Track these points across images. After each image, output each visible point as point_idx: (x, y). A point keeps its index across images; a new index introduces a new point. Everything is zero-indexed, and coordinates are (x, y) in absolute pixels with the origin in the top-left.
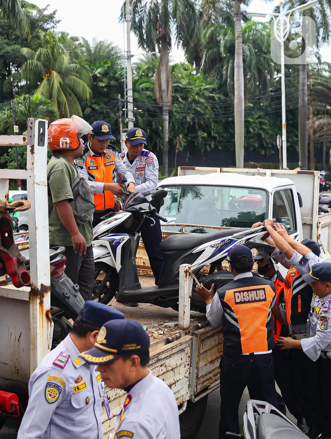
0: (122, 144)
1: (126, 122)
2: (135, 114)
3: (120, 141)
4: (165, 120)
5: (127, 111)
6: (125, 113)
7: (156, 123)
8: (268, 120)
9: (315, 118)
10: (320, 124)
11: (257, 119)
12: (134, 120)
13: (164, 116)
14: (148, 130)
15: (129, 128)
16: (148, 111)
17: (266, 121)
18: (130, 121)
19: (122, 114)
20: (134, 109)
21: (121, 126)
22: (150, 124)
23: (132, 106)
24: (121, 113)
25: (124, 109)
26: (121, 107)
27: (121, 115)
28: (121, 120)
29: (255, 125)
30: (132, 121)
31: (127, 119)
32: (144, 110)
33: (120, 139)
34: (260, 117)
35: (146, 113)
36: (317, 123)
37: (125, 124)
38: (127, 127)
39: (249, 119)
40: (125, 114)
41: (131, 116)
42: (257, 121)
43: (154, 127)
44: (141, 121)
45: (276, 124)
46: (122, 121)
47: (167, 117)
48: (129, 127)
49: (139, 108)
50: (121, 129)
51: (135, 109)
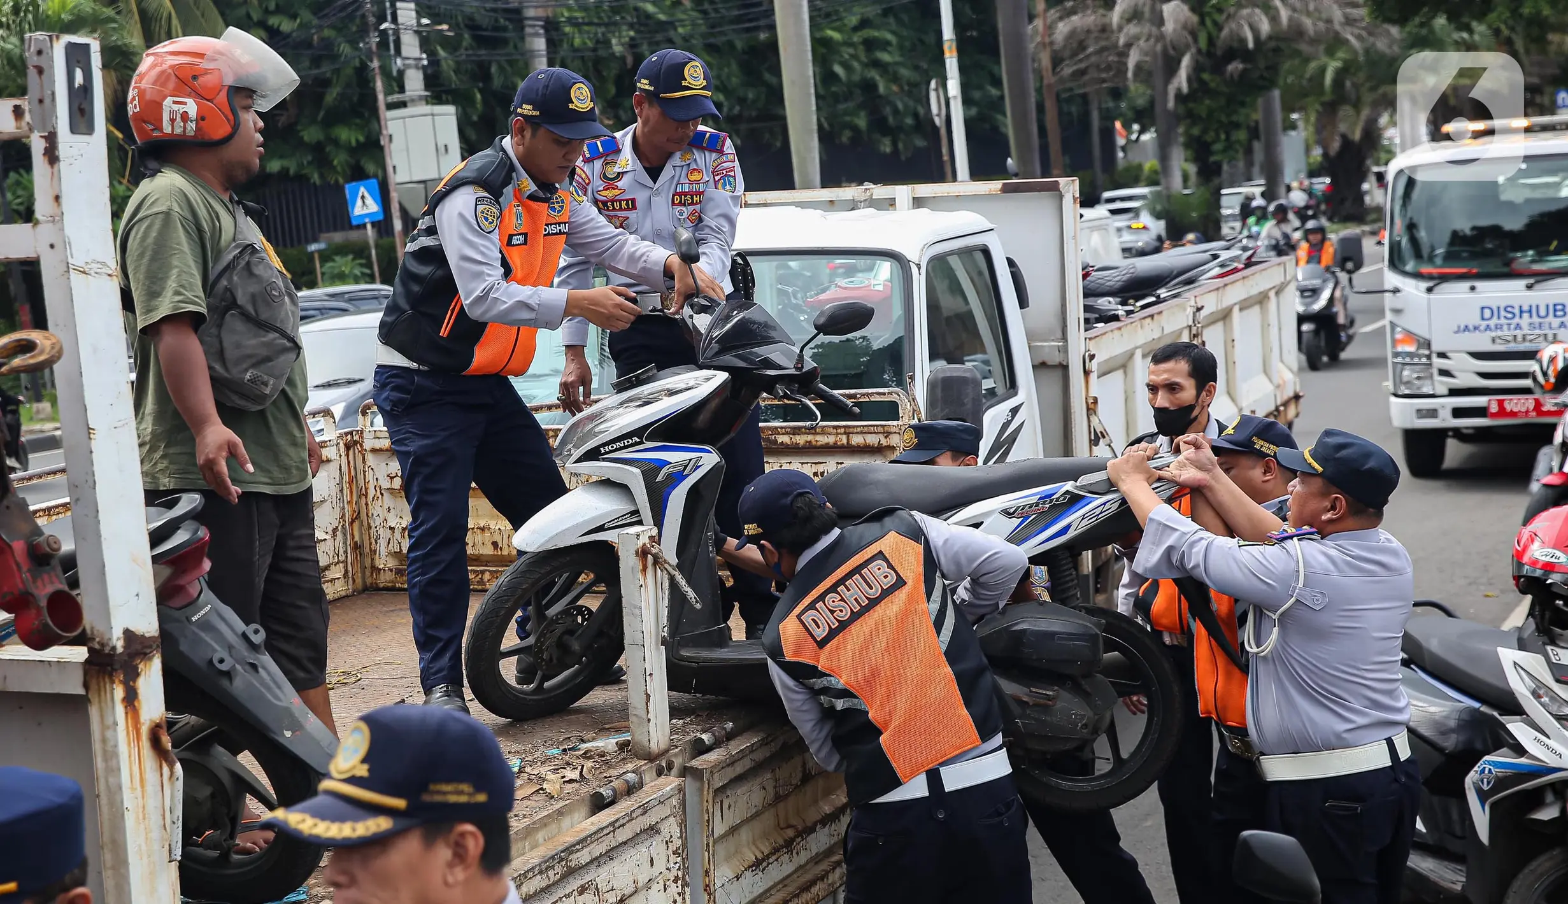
0: (386, 150)
1: (395, 73)
2: (426, 43)
3: (379, 141)
4: (532, 54)
5: (397, 33)
6: (391, 38)
7: (501, 69)
8: (893, 33)
9: (1053, 14)
10: (1072, 33)
11: (855, 29)
12: (425, 62)
13: (528, 39)
14: (479, 96)
15: (407, 93)
16: (472, 26)
17: (889, 37)
18: (408, 66)
19: (378, 44)
20: (419, 24)
21: (379, 85)
22: (482, 73)
23: (414, 14)
24: (374, 39)
25: (383, 27)
26: (372, 20)
27: (374, 47)
28: (375, 64)
29: (851, 51)
30: (417, 67)
31: (399, 61)
32: (458, 25)
33: (380, 133)
34: (864, 23)
35: (466, 36)
36: (1063, 29)
37: (394, 79)
38: (402, 89)
39: (830, 33)
40: (389, 45)
41: (411, 47)
42: (856, 38)
43: (497, 82)
44: (451, 62)
45: (922, 42)
46: (380, 67)
47: (540, 44)
48: (407, 87)
49: (437, 18)
50: (381, 97)
51: (425, 21)
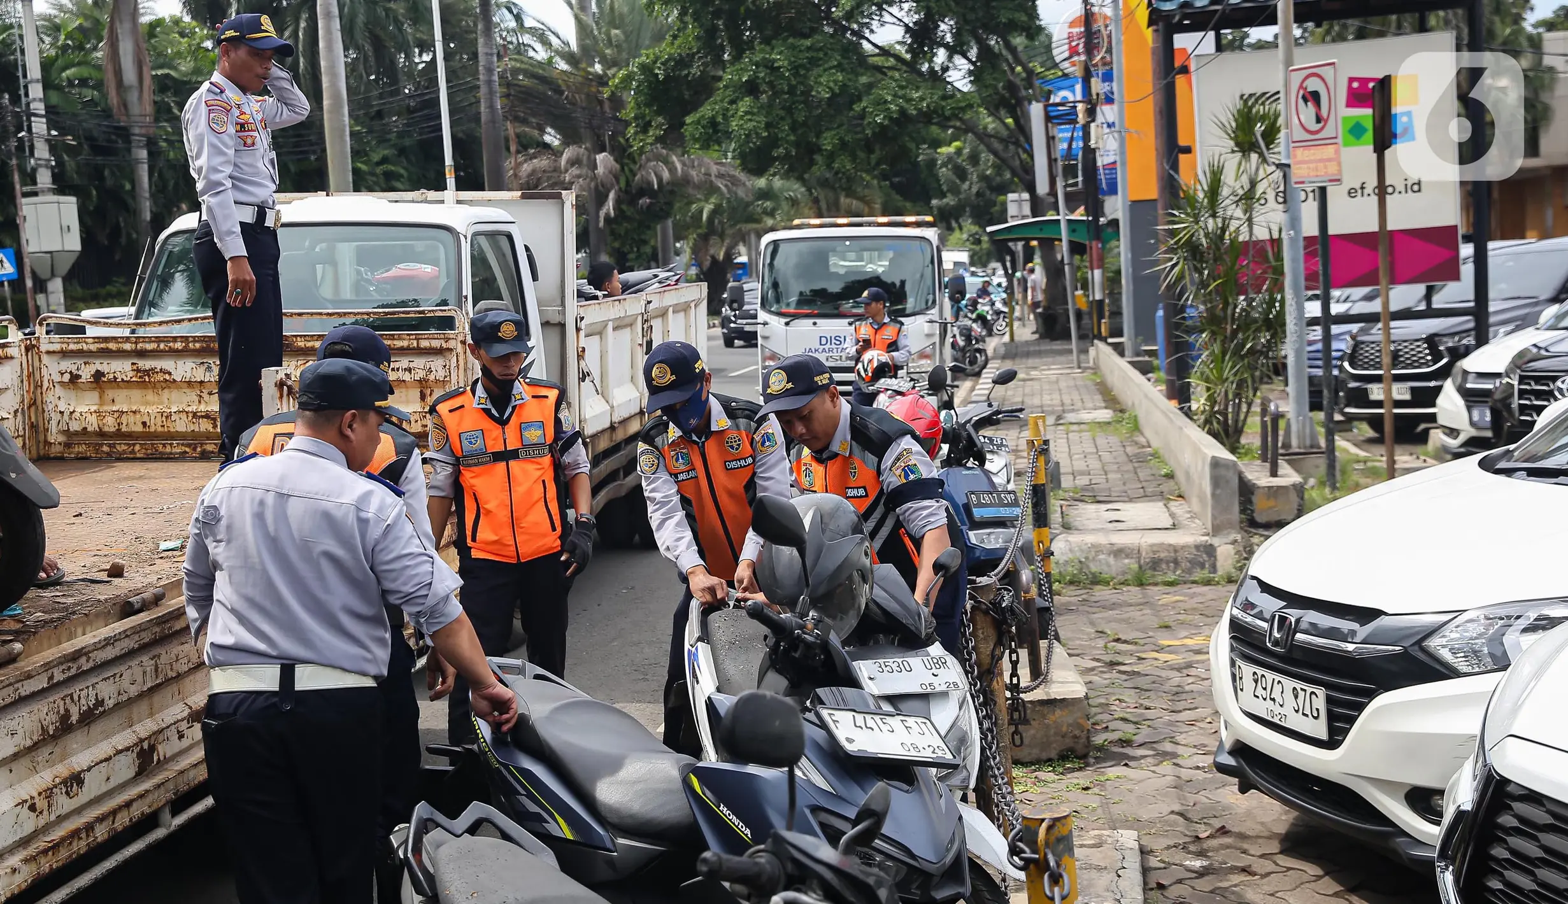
0: (21, 227)
1: (29, 169)
2: (54, 147)
3: (15, 220)
4: (138, 161)
5: (31, 141)
6: (27, 144)
7: (113, 173)
8: (404, 168)
9: (520, 158)
10: (534, 172)
11: (378, 164)
12: (53, 163)
13: (134, 150)
14: (94, 192)
15: (39, 186)
16: (90, 139)
17: (402, 171)
18: (40, 166)
19: (16, 147)
20: (49, 134)
21: (16, 177)
22: (97, 174)
23: (45, 126)
24: (14, 144)
25: (20, 135)
26: (12, 129)
27: (13, 149)
28: (14, 162)
29: (374, 179)
30: (46, 167)
31: (32, 161)
32: (79, 137)
33: (16, 214)
34: (384, 160)
35: (86, 147)
36: (527, 168)
37: (29, 175)
38: (35, 183)
39: (359, 165)
40: (25, 149)
41: (42, 151)
42: (379, 170)
43: (109, 182)
44: (73, 164)
45: (424, 176)
46: (18, 165)
47: (143, 154)
48: (38, 180)
49: (63, 132)
50: (18, 187)
51: (54, 133)
